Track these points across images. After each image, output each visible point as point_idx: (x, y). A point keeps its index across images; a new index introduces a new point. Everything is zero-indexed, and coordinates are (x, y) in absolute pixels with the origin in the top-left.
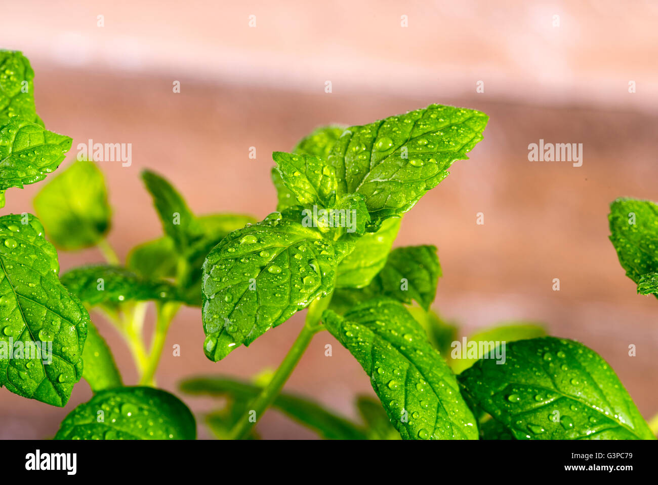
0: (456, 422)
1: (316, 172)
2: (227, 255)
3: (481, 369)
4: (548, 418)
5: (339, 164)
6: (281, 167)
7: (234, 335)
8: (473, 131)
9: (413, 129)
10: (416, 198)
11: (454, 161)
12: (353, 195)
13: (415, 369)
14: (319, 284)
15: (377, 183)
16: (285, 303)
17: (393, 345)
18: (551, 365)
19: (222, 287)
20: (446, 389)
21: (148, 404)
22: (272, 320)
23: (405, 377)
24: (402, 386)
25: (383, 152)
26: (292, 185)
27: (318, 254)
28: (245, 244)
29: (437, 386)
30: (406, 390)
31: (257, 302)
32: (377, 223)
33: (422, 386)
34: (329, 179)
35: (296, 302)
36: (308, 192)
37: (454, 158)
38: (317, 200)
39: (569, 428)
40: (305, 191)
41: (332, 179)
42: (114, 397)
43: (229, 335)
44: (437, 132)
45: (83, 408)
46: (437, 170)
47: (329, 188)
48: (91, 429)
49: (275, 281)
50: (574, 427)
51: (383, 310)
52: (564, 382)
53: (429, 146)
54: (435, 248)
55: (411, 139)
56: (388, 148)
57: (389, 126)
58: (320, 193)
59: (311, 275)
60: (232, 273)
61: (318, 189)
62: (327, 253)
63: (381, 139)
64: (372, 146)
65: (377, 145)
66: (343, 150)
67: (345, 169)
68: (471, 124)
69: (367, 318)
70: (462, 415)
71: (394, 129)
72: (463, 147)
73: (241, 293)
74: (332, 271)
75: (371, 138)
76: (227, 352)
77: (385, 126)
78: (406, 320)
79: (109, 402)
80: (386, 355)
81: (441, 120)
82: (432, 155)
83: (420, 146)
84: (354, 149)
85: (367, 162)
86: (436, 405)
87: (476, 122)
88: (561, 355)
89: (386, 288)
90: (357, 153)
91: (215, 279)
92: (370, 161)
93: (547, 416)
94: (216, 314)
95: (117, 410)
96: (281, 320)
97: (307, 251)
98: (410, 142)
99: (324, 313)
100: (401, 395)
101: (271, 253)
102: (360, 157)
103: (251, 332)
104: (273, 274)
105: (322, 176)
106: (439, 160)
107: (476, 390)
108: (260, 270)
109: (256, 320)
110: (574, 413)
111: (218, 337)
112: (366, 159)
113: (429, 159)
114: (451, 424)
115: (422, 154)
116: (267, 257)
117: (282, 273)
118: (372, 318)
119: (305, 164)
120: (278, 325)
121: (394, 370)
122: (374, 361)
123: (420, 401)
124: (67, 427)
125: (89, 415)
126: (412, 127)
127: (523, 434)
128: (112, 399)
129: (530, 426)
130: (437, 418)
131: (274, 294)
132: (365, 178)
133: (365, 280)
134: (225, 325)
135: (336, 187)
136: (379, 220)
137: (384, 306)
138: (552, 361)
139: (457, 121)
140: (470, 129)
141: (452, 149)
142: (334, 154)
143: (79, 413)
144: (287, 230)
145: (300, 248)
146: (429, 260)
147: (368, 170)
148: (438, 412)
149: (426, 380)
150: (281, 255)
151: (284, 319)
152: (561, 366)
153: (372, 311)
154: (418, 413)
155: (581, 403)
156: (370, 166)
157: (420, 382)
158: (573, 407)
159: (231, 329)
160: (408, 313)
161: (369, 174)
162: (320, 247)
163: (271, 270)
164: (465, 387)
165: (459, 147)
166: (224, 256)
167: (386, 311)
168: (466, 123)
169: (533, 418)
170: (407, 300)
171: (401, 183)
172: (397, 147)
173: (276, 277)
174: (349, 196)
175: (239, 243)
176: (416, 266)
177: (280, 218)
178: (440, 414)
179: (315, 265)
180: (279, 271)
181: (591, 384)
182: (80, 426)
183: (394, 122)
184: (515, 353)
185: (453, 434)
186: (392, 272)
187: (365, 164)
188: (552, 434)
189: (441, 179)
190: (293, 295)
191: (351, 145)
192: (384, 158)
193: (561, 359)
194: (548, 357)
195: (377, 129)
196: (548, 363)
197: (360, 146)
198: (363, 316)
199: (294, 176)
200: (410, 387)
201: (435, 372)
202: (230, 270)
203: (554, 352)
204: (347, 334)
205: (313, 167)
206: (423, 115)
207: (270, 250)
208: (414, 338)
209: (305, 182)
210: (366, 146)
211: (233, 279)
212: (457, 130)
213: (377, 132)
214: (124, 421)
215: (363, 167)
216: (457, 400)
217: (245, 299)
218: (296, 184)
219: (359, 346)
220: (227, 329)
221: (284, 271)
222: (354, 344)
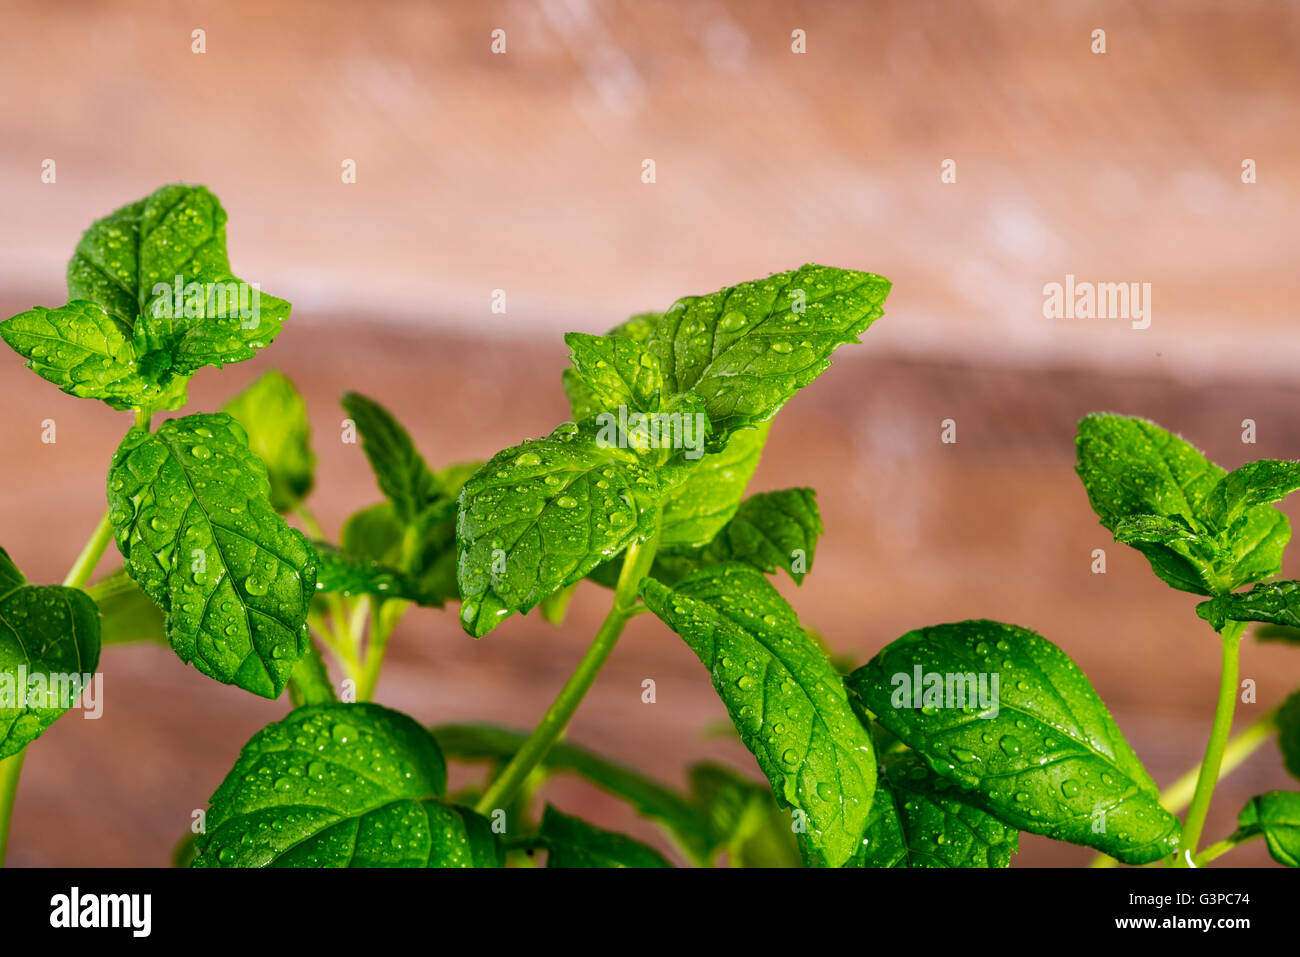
0: (839, 742)
1: (630, 361)
2: (495, 482)
3: (880, 668)
4: (982, 737)
5: (665, 353)
6: (577, 355)
7: (505, 598)
8: (869, 303)
9: (777, 299)
10: (782, 399)
11: (838, 345)
12: (686, 395)
13: (779, 664)
14: (634, 524)
15: (722, 379)
16: (583, 550)
17: (746, 629)
18: (987, 660)
19: (488, 529)
20: (826, 695)
21: (374, 727)
22: (563, 574)
23: (764, 674)
24: (759, 685)
25: (731, 332)
26: (595, 381)
27: (632, 482)
28: (523, 467)
29: (813, 689)
30: (765, 692)
31: (541, 548)
32: (723, 437)
33: (789, 687)
34: (651, 372)
35: (599, 549)
36: (618, 391)
37: (839, 341)
38: (632, 403)
39: (1014, 755)
40: (614, 390)
41: (655, 373)
42: (321, 715)
43: (499, 598)
44: (814, 303)
45: (275, 728)
46: (812, 359)
47: (650, 386)
48: (287, 758)
49: (568, 519)
50: (1020, 752)
51: (733, 581)
52: (1006, 685)
53: (801, 324)
54: (813, 492)
55: (775, 314)
56: (739, 326)
57: (741, 295)
58: (636, 392)
59: (621, 510)
60: (503, 508)
61: (633, 387)
62: (646, 481)
63: (729, 315)
64: (716, 324)
65: (722, 323)
66: (672, 332)
67: (675, 359)
68: (865, 292)
69: (707, 592)
70: (852, 734)
71: (748, 300)
72: (853, 326)
73: (516, 537)
74: (654, 507)
75: (714, 313)
76: (495, 624)
77: (735, 296)
78: (768, 596)
79: (314, 721)
80: (736, 640)
81: (819, 286)
82: (805, 336)
83: (787, 324)
84: (688, 330)
85: (707, 348)
86: (811, 717)
87: (872, 290)
88: (1002, 646)
89: (737, 551)
90: (692, 336)
91: (477, 517)
92: (712, 346)
93: (979, 736)
94: (479, 566)
95: (326, 733)
96: (577, 575)
97: (616, 477)
98: (773, 319)
99: (642, 581)
100: (758, 697)
101: (561, 479)
102: (697, 341)
103: (532, 592)
104: (565, 509)
105: (639, 368)
106: (815, 343)
107: (872, 698)
108: (544, 504)
109: (538, 576)
110: (1021, 732)
111: (481, 601)
112: (707, 344)
113: (801, 343)
114: (834, 746)
115: (790, 334)
116: (557, 486)
117: (578, 507)
118: (715, 592)
119: (614, 350)
120: (571, 583)
121: (746, 663)
122: (716, 649)
123: (787, 709)
124: (251, 754)
125: (285, 739)
126: (775, 296)
127: (945, 763)
128: (319, 718)
129: (954, 751)
130: (813, 734)
131: (567, 538)
132: (705, 373)
133: (705, 535)
134: (492, 583)
135: (660, 384)
136: (726, 433)
137: (734, 575)
138: (989, 655)
139: (843, 288)
140: (863, 300)
141: (835, 328)
142: (659, 339)
143: (268, 735)
144: (587, 448)
145: (605, 473)
146: (804, 509)
147: (710, 360)
148: (813, 726)
149: (795, 679)
150: (577, 482)
151: (581, 574)
152: (1002, 663)
153: (715, 581)
154: (783, 725)
155: (1032, 719)
156: (711, 354)
157: (786, 682)
158: (1019, 723)
159: (500, 588)
160: (770, 587)
161: (710, 366)
162: (635, 472)
163: (561, 502)
164: (855, 693)
165: (846, 325)
166: (490, 483)
167: (737, 582)
168: (858, 291)
169: (958, 738)
170: (770, 568)
171: (759, 378)
172: (752, 326)
173: (569, 513)
174: (679, 396)
175: (514, 465)
176: (783, 519)
177: (576, 431)
178: (817, 730)
179: (628, 497)
180: (573, 504)
181: (1048, 691)
182: (271, 754)
183: (748, 289)
184: (933, 644)
185: (837, 760)
186: (747, 527)
187: (704, 352)
188: (988, 763)
189: (819, 372)
190: (595, 539)
191: (683, 323)
192: (733, 343)
193: (1002, 654)
194: (982, 649)
195: (722, 299)
196: (983, 658)
197: (698, 325)
198: (702, 589)
199: (597, 368)
200: (771, 686)
201: (810, 670)
202: (499, 502)
203: (992, 642)
204: (677, 610)
205: (625, 354)
206: (793, 279)
207: (561, 475)
208: (778, 621)
209: (613, 376)
210: (706, 325)
211: (504, 516)
212: (844, 301)
213: (723, 305)
214: (338, 748)
215: (702, 356)
216: (844, 710)
217: (522, 545)
218: (599, 380)
219: (694, 628)
220: (494, 589)
221: (581, 504)
222: (686, 625)
